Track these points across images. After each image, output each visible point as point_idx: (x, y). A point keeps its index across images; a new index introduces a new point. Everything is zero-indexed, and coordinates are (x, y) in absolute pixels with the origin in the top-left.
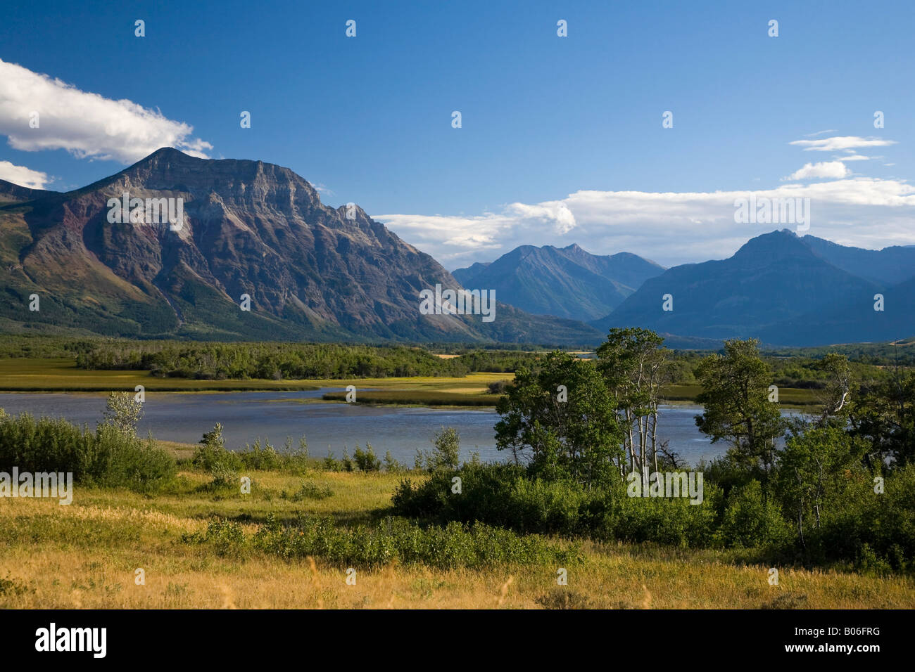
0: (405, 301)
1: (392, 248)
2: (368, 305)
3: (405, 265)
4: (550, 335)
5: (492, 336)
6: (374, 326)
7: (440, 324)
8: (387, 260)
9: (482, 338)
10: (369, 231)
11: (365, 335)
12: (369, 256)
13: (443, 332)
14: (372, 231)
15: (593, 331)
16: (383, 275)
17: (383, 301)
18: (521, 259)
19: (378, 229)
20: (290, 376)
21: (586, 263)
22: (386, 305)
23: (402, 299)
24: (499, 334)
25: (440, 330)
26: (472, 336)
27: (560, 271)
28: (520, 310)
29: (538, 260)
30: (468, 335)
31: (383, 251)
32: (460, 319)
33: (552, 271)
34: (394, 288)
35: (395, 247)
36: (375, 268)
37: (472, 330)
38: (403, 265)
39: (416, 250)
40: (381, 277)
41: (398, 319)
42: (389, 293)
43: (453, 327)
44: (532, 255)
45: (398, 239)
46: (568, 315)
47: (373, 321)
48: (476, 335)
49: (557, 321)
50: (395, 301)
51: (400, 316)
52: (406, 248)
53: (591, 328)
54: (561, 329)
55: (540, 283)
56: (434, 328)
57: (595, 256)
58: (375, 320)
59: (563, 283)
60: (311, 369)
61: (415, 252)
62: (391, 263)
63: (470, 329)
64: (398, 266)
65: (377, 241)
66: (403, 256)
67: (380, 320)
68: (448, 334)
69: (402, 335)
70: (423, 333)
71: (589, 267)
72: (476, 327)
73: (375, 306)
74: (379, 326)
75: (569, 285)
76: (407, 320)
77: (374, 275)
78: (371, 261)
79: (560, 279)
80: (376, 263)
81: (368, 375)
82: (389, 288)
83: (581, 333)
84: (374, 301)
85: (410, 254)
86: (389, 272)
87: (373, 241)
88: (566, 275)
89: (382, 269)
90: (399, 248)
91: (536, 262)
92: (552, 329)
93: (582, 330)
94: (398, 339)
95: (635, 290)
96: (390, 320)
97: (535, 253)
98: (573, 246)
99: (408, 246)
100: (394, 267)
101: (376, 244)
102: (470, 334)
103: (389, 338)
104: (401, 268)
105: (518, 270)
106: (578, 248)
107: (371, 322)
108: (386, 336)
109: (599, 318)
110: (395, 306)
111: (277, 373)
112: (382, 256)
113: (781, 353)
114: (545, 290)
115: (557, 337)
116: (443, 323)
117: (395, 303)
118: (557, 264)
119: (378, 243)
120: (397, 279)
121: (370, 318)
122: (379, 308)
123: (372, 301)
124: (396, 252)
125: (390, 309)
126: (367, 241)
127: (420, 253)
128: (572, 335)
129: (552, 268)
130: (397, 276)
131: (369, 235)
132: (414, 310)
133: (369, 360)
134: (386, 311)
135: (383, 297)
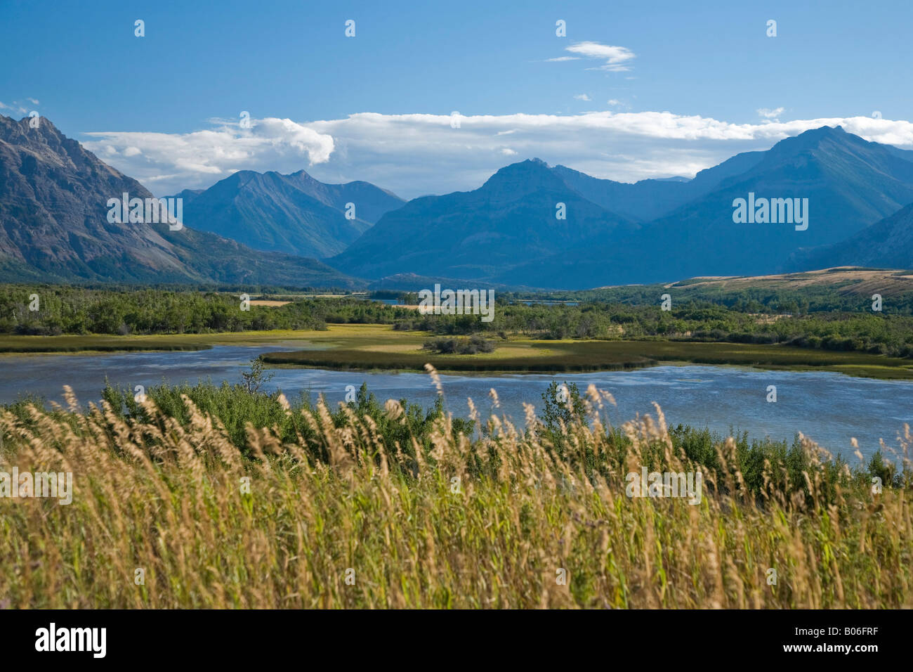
0: (107, 234)
1: (89, 170)
2: (62, 238)
3: (107, 191)
4: (280, 276)
5: (213, 276)
6: (68, 263)
7: (150, 262)
8: (84, 184)
9: (200, 278)
10: (60, 149)
11: (57, 274)
12: (61, 178)
13: (154, 270)
14: (64, 150)
15: (328, 271)
16: (79, 202)
17: (79, 233)
18: (239, 187)
19: (71, 147)
20: (137, 330)
21: (316, 194)
22: (84, 239)
23: (104, 231)
24: (220, 273)
25: (150, 268)
26: (189, 275)
27: (285, 201)
28: (244, 246)
29: (261, 189)
30: (184, 275)
31: (79, 174)
32: (173, 255)
33: (276, 201)
34: (93, 217)
35: (93, 168)
36: (69, 194)
37: (188, 267)
38: (104, 191)
39: (118, 173)
40: (77, 204)
41: (99, 255)
42: (87, 224)
43: (166, 265)
44: (252, 181)
45: (97, 159)
46: (295, 251)
47: (68, 257)
48: (193, 274)
49: (288, 259)
50: (96, 234)
51: (101, 251)
52: (106, 170)
53: (327, 267)
54: (292, 269)
55: (264, 215)
56: (143, 266)
57: (327, 185)
58: (70, 256)
59: (290, 216)
60: (160, 322)
61: (117, 176)
62: (89, 189)
63: (185, 267)
64: (98, 192)
65: (70, 161)
66: (103, 180)
67: (76, 256)
68: (160, 273)
69: (104, 275)
70: (129, 271)
71: (320, 197)
72: (193, 265)
73: (70, 239)
74: (76, 263)
75: (296, 218)
76: (110, 256)
77: (67, 202)
78: (64, 185)
79: (285, 210)
80: (70, 188)
81: (225, 328)
82: (87, 218)
83: (315, 272)
84: (69, 232)
85: (112, 179)
86: (87, 199)
87: (65, 161)
88: (291, 206)
89: (78, 195)
90: (98, 171)
91: (258, 190)
92: (282, 267)
93: (317, 269)
94: (98, 279)
95: (372, 225)
96: (89, 256)
97: (256, 180)
98: (300, 172)
99: (109, 169)
100: (93, 193)
101: (69, 165)
102: (187, 273)
103: (88, 278)
104: (101, 194)
105: (236, 199)
106: (307, 175)
107: (65, 258)
108: (85, 275)
109: (330, 256)
110: (95, 239)
111: (122, 326)
112: (78, 180)
113: (554, 297)
114: (269, 223)
115: (288, 278)
116: (153, 260)
117: (95, 236)
118: (282, 192)
119: (72, 163)
120: (97, 208)
121: (65, 254)
122: (74, 242)
123: (66, 233)
124: (95, 174)
125: (89, 244)
126: (57, 161)
127: (124, 177)
128: (305, 275)
129: (277, 198)
130: (98, 204)
131: (61, 153)
132: (119, 244)
133: (224, 310)
134: (84, 247)
135: (79, 229)
